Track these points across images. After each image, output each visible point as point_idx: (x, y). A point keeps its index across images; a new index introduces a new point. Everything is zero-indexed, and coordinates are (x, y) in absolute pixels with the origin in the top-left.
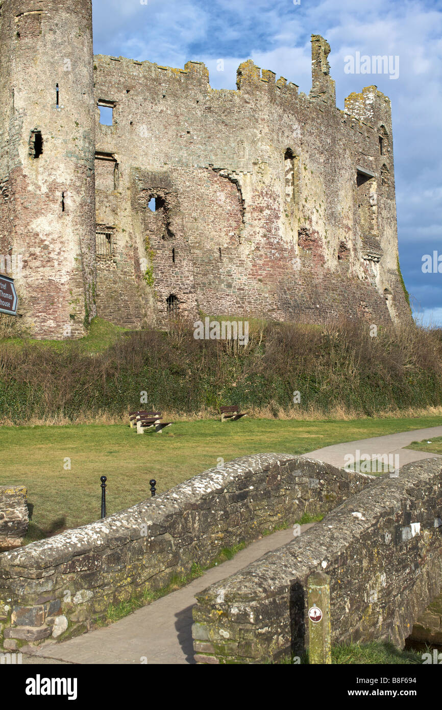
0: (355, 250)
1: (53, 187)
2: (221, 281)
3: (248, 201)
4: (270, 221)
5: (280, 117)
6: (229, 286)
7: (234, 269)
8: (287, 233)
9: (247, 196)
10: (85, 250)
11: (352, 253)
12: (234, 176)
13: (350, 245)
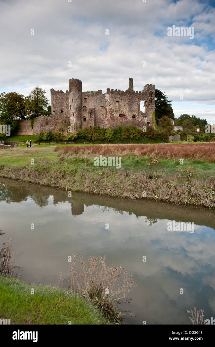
0: (138, 116)
1: (72, 113)
2: (103, 123)
3: (108, 111)
4: (111, 113)
5: (115, 96)
6: (104, 124)
7: (105, 121)
8: (116, 115)
9: (107, 110)
10: (77, 121)
11: (137, 117)
12: (106, 107)
13: (137, 115)
